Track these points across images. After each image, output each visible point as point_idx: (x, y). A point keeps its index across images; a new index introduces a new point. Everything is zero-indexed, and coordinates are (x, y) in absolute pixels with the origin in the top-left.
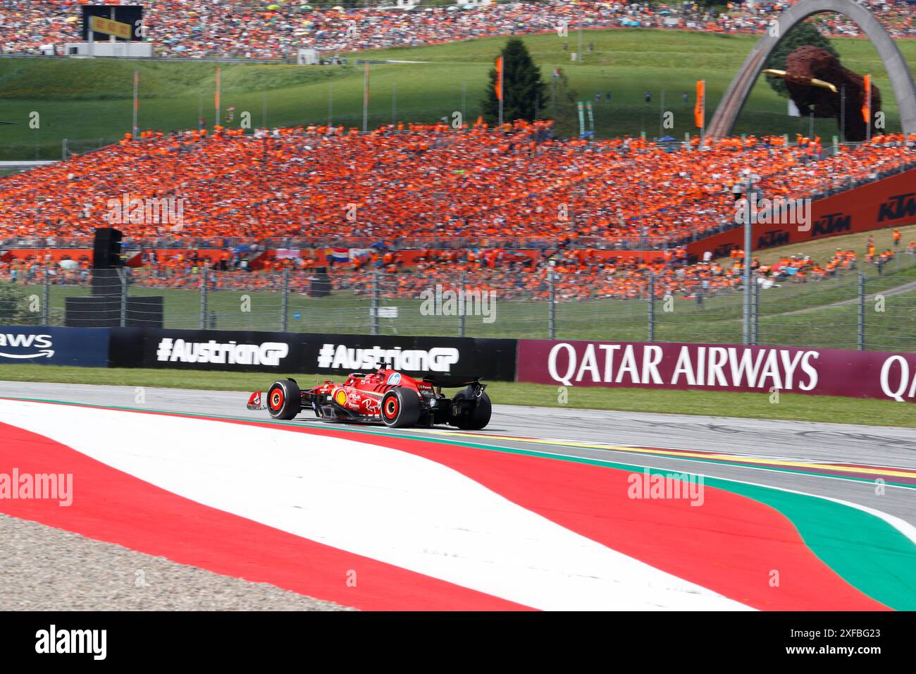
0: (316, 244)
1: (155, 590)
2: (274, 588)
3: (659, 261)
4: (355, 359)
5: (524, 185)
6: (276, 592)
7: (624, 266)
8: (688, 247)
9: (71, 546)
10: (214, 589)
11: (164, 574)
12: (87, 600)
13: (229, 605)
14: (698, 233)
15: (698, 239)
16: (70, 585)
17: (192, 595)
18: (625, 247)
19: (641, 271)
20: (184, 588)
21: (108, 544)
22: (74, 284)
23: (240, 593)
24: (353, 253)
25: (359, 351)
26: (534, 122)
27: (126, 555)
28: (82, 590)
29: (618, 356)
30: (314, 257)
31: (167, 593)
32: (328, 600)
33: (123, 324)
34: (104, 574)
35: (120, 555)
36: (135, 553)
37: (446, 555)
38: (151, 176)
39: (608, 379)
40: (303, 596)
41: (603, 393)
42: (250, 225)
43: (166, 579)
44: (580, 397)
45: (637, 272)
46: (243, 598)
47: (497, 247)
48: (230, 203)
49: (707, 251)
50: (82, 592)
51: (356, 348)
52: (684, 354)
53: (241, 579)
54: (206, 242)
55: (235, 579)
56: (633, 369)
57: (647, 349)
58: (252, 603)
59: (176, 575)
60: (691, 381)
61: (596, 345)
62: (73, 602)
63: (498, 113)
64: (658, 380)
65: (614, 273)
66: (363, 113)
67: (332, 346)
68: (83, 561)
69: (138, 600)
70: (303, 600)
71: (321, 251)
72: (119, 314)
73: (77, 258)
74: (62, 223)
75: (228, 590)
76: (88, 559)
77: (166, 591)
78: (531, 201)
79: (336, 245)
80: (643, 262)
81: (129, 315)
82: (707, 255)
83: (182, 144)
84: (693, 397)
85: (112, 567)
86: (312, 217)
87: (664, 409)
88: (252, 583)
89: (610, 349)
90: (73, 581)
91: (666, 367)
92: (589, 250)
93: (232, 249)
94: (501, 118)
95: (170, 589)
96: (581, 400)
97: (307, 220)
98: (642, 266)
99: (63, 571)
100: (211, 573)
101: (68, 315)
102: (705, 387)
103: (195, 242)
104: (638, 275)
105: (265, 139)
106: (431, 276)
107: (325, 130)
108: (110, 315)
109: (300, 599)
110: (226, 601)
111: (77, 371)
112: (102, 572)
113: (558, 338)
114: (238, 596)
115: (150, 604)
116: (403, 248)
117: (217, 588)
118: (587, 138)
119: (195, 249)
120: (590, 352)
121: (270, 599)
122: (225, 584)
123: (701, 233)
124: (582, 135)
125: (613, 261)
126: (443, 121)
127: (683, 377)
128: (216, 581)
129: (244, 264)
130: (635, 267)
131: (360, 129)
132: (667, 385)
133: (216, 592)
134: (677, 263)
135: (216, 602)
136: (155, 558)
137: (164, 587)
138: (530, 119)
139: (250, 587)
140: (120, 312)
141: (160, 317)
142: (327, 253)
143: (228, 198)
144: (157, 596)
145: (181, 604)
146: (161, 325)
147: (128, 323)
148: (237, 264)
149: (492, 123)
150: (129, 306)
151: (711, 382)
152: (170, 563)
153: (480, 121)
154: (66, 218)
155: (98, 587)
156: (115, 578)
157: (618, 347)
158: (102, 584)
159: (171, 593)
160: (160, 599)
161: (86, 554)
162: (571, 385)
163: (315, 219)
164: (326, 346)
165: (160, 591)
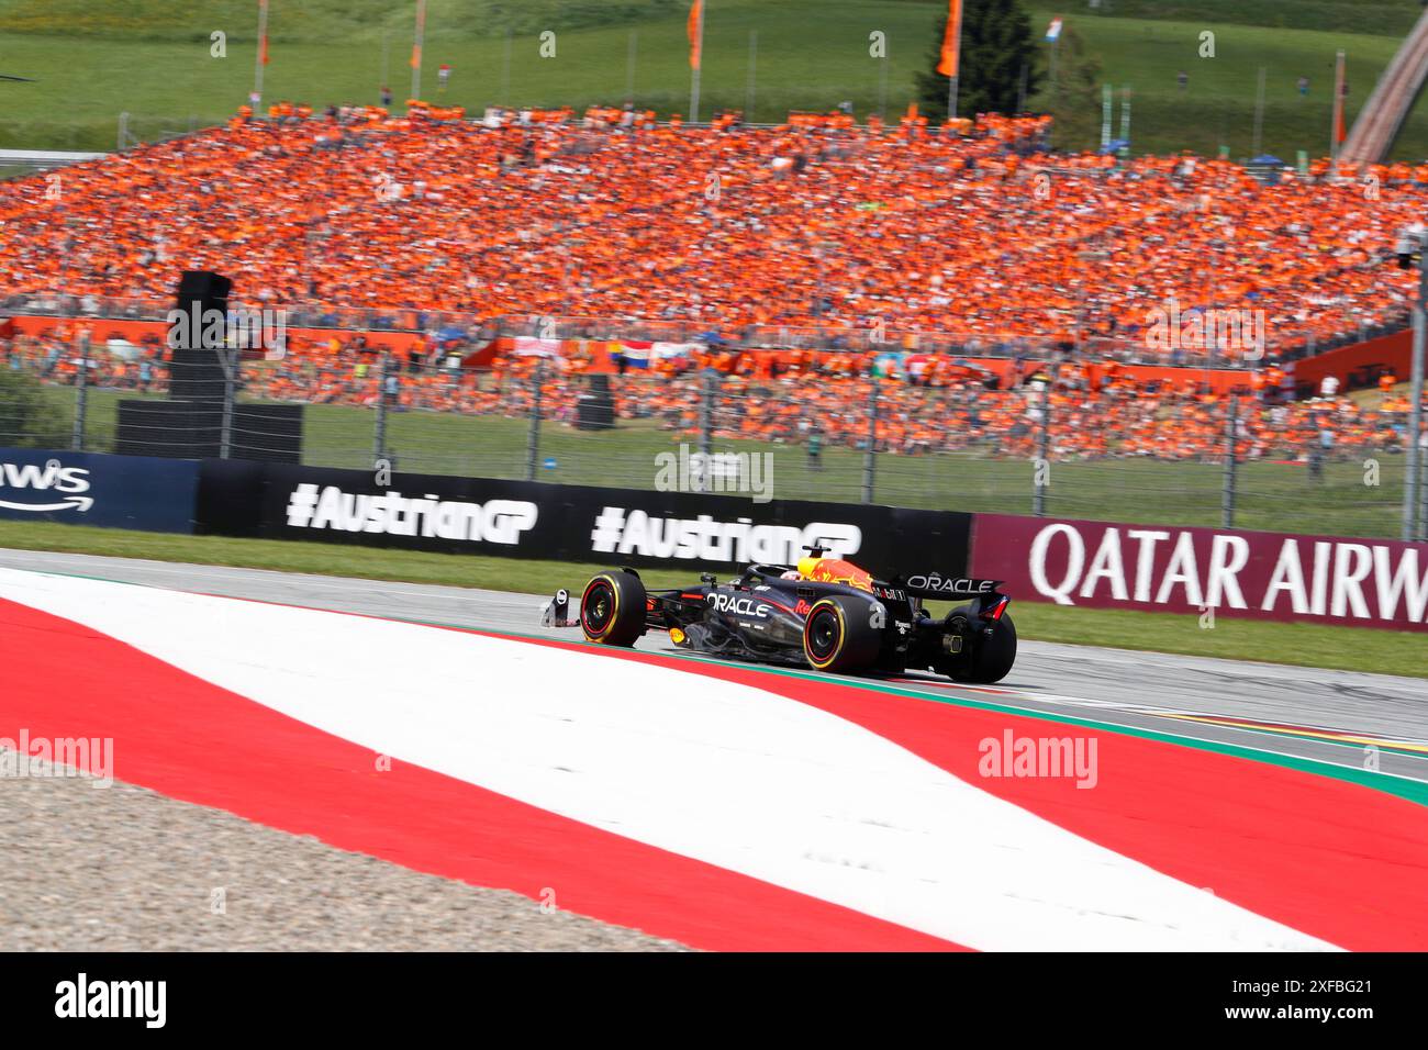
0: (591, 331)
1: (298, 891)
2: (522, 899)
3: (1243, 391)
4: (663, 538)
5: (991, 237)
6: (528, 907)
7: (1173, 397)
8: (1297, 366)
9: (137, 808)
10: (410, 895)
11: (315, 865)
12: (169, 901)
13: (439, 923)
14: (1318, 342)
15: (1317, 351)
16: (137, 874)
17: (368, 903)
18: (1176, 362)
19: (1207, 409)
20: (353, 891)
21: (207, 809)
22: (131, 387)
23: (459, 905)
24: (662, 351)
25: (672, 522)
26: (1015, 118)
27: (241, 830)
28: (161, 883)
29: (1164, 553)
30: (588, 356)
31: (320, 897)
32: (627, 925)
33: (225, 455)
34: (199, 859)
35: (229, 829)
36: (258, 826)
37: (847, 864)
38: (286, 190)
39: (1142, 595)
40: (578, 916)
41: (1131, 620)
42: (469, 289)
43: (318, 873)
44: (1088, 625)
45: (1199, 410)
46: (465, 913)
47: (934, 352)
48: (430, 247)
49: (1333, 376)
50: (159, 887)
51: (664, 517)
52: (1290, 554)
53: (460, 882)
54: (383, 319)
55: (450, 881)
56: (1191, 579)
57: (1220, 542)
58: (482, 922)
59: (339, 867)
60: (1300, 606)
61: (1123, 531)
62: (144, 903)
63: (947, 99)
64: (1237, 601)
65: (1154, 411)
66: (689, 89)
67: (620, 511)
68: (160, 835)
69: (266, 905)
70: (579, 922)
71: (601, 346)
72: (217, 435)
73: (137, 337)
74: (112, 270)
75: (437, 898)
76: (171, 832)
77: (318, 892)
78: (1003, 268)
79: (631, 334)
80: (1211, 393)
81: (236, 437)
82: (1329, 384)
83: (348, 133)
84: (1305, 635)
85: (215, 848)
86: (585, 280)
87: (1248, 653)
88: (482, 889)
89: (1148, 539)
90: (142, 866)
91: (1254, 578)
92: (1108, 365)
93: (432, 334)
94: (952, 109)
95: (326, 890)
96: (1091, 630)
97: (577, 284)
98: (1209, 399)
99: (123, 849)
100: (402, 868)
101: (121, 433)
102: (1328, 619)
103: (364, 319)
104: (1200, 416)
105: (503, 128)
106: (807, 402)
107: (619, 117)
108: (201, 436)
109: (573, 921)
110: (434, 917)
111: (133, 538)
112: (196, 855)
113: (1048, 516)
114: (454, 909)
115: (288, 914)
116: (756, 345)
117: (416, 893)
118: (1115, 154)
119: (363, 330)
120: (1111, 543)
121: (515, 918)
122: (429, 887)
123: (1323, 342)
124: (1105, 147)
125: (1154, 387)
126: (842, 109)
127: (1284, 598)
128: (413, 881)
129: (453, 363)
130: (1194, 399)
131: (685, 118)
132: (1253, 612)
133: (413, 901)
134: (1273, 395)
135: (413, 916)
136: (296, 837)
137: (316, 887)
138: (1010, 111)
139: (477, 894)
140: (220, 432)
141: (296, 444)
142: (612, 349)
143: (430, 237)
144: (302, 901)
145: (347, 917)
146: (296, 458)
147: (234, 452)
148: (440, 362)
149: (935, 117)
150: (237, 421)
151: (1338, 610)
152: (324, 847)
153: (913, 109)
154: (121, 261)
155: (190, 879)
156: (221, 866)
157: (1163, 536)
158: (198, 876)
159: (328, 897)
160: (307, 905)
161: (166, 824)
162: (1072, 604)
163: (591, 285)
164: (608, 510)
165: (306, 892)
